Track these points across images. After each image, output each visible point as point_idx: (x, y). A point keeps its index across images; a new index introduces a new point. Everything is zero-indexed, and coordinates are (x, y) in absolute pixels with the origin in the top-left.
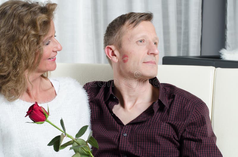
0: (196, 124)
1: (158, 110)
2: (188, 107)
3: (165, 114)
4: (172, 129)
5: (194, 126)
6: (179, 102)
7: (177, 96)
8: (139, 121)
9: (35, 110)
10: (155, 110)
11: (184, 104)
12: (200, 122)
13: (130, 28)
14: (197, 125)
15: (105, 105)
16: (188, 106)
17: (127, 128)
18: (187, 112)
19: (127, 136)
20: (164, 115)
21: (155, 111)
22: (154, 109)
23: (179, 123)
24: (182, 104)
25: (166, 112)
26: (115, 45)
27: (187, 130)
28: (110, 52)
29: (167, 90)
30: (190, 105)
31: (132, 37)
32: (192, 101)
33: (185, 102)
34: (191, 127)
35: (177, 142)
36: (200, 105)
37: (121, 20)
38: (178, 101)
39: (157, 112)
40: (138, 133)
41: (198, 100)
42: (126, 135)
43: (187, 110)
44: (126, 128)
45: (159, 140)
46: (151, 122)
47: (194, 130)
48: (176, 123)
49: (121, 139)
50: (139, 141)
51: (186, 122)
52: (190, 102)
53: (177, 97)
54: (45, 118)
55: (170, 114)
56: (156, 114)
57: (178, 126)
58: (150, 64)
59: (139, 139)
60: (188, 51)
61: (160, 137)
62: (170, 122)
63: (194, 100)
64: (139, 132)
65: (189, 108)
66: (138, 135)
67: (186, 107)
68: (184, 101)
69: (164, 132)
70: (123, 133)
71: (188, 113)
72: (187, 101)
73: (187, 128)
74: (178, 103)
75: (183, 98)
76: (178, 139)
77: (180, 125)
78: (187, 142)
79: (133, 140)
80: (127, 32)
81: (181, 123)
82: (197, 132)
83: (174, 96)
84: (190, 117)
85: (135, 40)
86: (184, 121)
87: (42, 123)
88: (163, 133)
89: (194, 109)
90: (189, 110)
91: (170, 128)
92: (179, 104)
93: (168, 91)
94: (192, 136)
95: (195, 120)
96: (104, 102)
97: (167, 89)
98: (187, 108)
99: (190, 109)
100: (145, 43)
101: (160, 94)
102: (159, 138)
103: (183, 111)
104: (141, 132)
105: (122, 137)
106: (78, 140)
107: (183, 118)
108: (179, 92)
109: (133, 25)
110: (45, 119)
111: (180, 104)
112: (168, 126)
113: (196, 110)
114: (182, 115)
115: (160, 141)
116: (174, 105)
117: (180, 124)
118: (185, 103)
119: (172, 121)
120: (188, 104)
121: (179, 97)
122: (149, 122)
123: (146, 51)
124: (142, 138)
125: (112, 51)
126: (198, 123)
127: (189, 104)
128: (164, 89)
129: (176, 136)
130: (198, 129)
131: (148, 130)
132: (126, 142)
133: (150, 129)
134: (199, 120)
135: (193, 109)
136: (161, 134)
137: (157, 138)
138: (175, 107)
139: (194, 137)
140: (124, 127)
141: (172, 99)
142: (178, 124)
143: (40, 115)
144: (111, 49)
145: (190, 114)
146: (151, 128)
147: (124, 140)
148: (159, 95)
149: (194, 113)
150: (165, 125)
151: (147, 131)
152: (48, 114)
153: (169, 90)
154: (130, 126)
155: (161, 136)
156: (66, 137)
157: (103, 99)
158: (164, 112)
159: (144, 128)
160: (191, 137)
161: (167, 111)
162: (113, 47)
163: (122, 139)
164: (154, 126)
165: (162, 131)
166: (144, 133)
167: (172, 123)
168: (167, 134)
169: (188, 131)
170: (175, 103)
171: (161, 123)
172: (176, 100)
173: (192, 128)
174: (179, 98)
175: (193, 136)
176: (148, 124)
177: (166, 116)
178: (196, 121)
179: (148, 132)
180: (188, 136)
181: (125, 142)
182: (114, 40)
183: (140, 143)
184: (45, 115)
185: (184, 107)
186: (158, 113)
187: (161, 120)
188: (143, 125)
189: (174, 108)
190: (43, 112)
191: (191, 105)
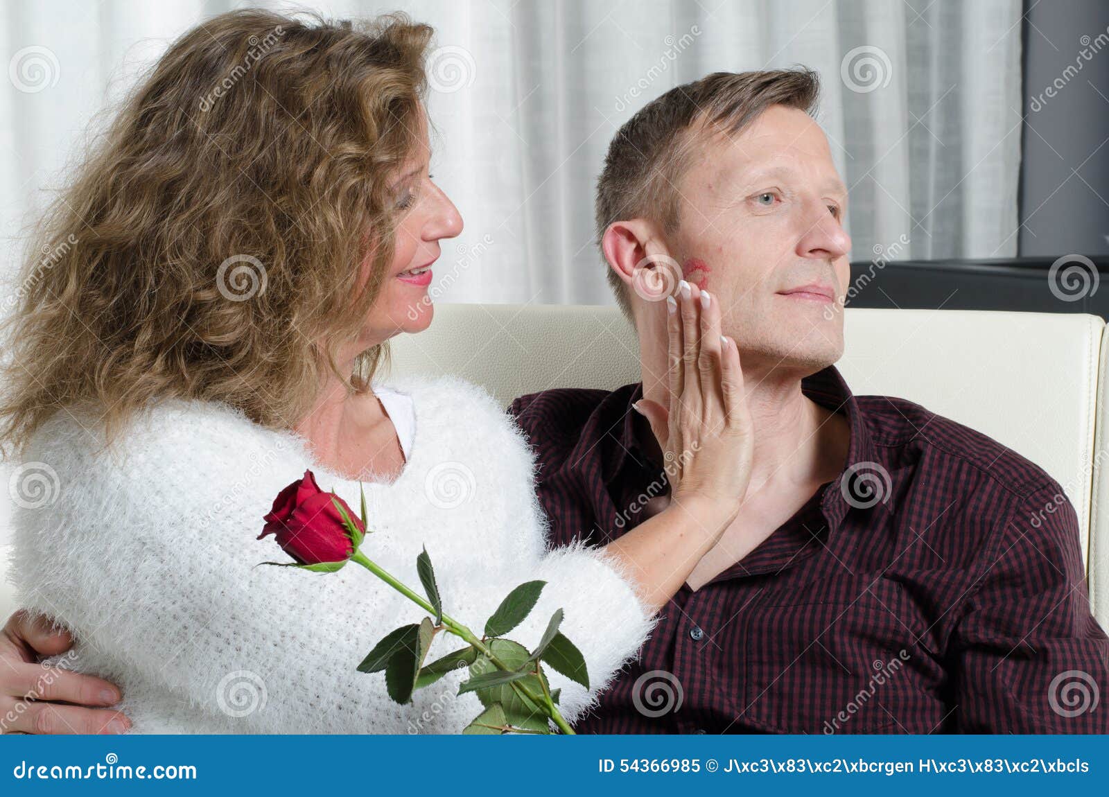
0: (1019, 580)
1: (845, 521)
2: (982, 506)
3: (877, 534)
4: (912, 604)
5: (1009, 591)
6: (942, 483)
7: (933, 452)
8: (759, 571)
9: (302, 510)
10: (830, 521)
11: (965, 492)
12: (1036, 571)
13: (716, 138)
14: (1023, 583)
15: (607, 498)
16: (985, 498)
17: (706, 602)
18: (978, 528)
19: (705, 639)
20: (873, 543)
21: (831, 526)
22: (825, 514)
23: (943, 574)
24: (955, 491)
25: (881, 526)
26: (649, 219)
27: (979, 607)
28: (628, 250)
29: (886, 428)
30: (991, 496)
31: (726, 175)
32: (1001, 476)
33: (967, 482)
34: (998, 593)
35: (933, 665)
36: (1037, 494)
37: (672, 108)
38: (939, 477)
39: (841, 528)
40: (756, 625)
41: (1028, 471)
42: (701, 633)
43: (978, 519)
44: (701, 604)
45: (853, 654)
46: (815, 576)
47: (1009, 608)
48: (927, 579)
49: (677, 655)
50: (761, 662)
51: (972, 570)
52: (992, 480)
53: (932, 459)
54: (349, 546)
55: (901, 537)
56: (838, 538)
57: (940, 590)
58: (810, 302)
59: (760, 652)
60: (958, 238)
61: (855, 641)
62: (901, 572)
63: (1008, 472)
64: (761, 620)
65: (986, 509)
66: (755, 636)
67: (973, 503)
68: (963, 476)
69: (877, 618)
70: (688, 628)
71: (982, 532)
72: (979, 475)
73: (976, 600)
74: (936, 487)
75: (961, 463)
76: (940, 648)
77: (947, 587)
78: (979, 660)
79: (735, 659)
80: (703, 155)
81: (952, 578)
82: (1023, 617)
83: (917, 456)
84: (994, 550)
85: (739, 192)
86: (966, 568)
87: (335, 569)
88: (871, 622)
89: (1012, 511)
90: (988, 518)
91: (899, 602)
92: (939, 493)
93: (888, 434)
94: (1000, 636)
95: (1014, 563)
96: (600, 486)
97: (885, 423)
98: (976, 508)
99: (990, 512)
100: (786, 204)
101: (854, 447)
102: (851, 645)
103: (959, 520)
104: (771, 620)
105: (684, 644)
106: (494, 647)
107: (960, 555)
108: (939, 435)
109: (727, 124)
110: (348, 552)
111: (945, 490)
112: (890, 590)
113: (1019, 518)
114: (957, 540)
115: (858, 659)
116: (919, 497)
117: (945, 580)
118: (970, 488)
119: (910, 567)
120: (982, 491)
121: (941, 459)
122: (805, 573)
123: (793, 240)
124: (775, 648)
125: (634, 246)
126: (1027, 577)
127: (988, 488)
128: (871, 424)
129: (930, 638)
130: (1027, 606)
131: (800, 608)
132: (704, 666)
133: (810, 607)
134: (1034, 563)
135: (1006, 514)
136: (859, 628)
137: (843, 644)
138: (923, 504)
139: (1009, 640)
140: (691, 600)
141: (910, 469)
142: (938, 582)
143: (323, 533)
144: (631, 237)
145: (993, 537)
146: (816, 603)
147: (694, 655)
148: (849, 451)
149: (1008, 532)
150: (880, 587)
151: (797, 616)
152: (362, 525)
153: (893, 427)
154: (718, 595)
155: (862, 635)
156: (443, 631)
157: (594, 470)
158: (874, 529)
159: (783, 603)
160: (999, 639)
161: (887, 525)
162: (640, 229)
163: (683, 652)
164: (827, 594)
165: (867, 613)
166: (785, 625)
167: (911, 575)
168: (887, 629)
169: (984, 612)
170: (921, 487)
171: (861, 575)
172: (929, 474)
173: (1004, 598)
174: (940, 465)
175: (1007, 634)
176: (802, 583)
177: (881, 546)
178: (1021, 565)
179: (802, 621)
180: (985, 635)
181: (698, 668)
182: (644, 197)
183: (766, 669)
184: (349, 533)
185: (964, 504)
186: (844, 534)
187: (859, 565)
188: (778, 587)
189: (916, 507)
190: (337, 521)
191: (996, 494)
